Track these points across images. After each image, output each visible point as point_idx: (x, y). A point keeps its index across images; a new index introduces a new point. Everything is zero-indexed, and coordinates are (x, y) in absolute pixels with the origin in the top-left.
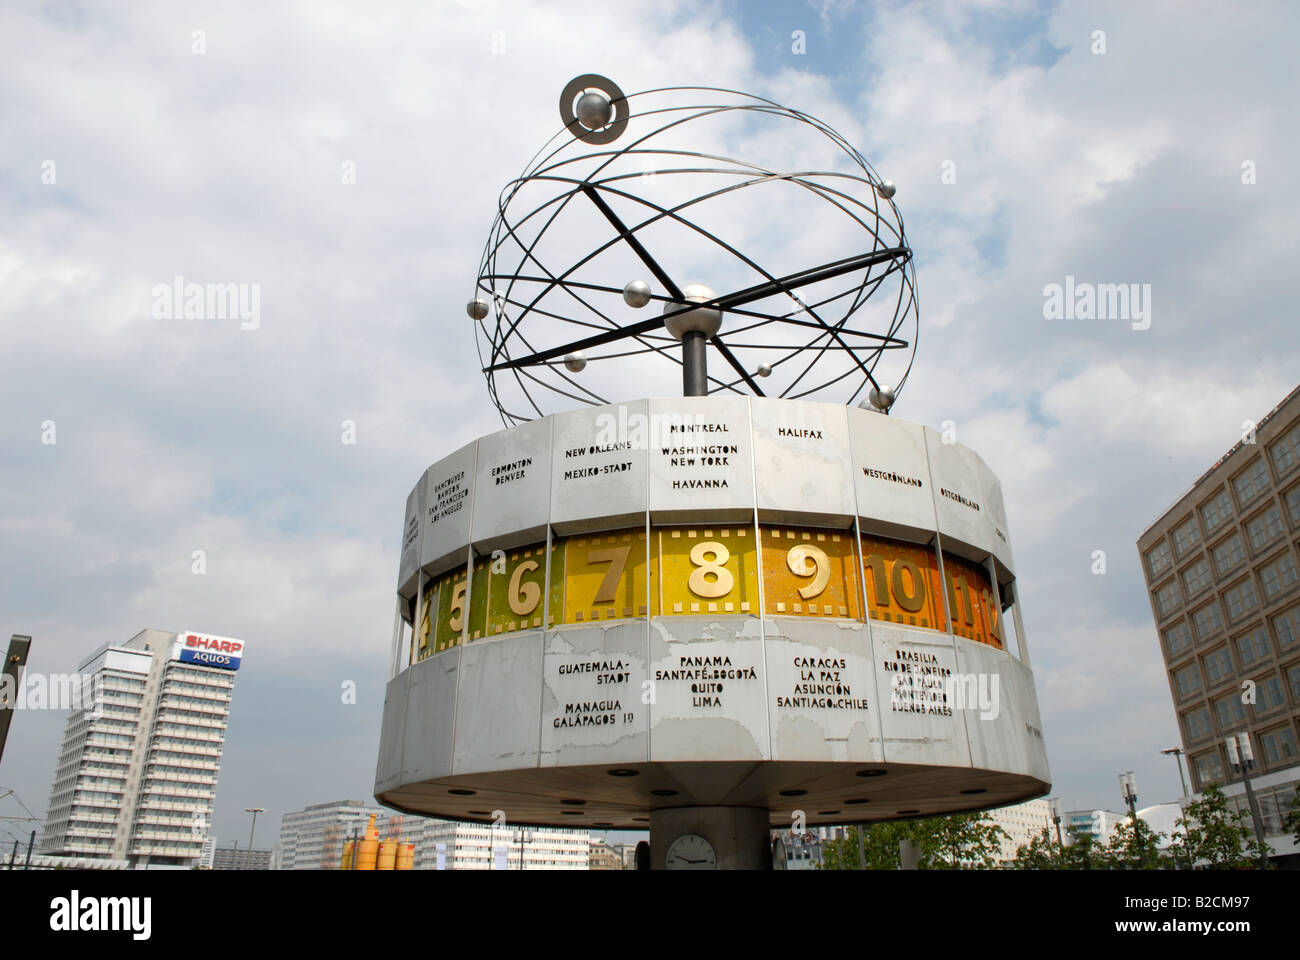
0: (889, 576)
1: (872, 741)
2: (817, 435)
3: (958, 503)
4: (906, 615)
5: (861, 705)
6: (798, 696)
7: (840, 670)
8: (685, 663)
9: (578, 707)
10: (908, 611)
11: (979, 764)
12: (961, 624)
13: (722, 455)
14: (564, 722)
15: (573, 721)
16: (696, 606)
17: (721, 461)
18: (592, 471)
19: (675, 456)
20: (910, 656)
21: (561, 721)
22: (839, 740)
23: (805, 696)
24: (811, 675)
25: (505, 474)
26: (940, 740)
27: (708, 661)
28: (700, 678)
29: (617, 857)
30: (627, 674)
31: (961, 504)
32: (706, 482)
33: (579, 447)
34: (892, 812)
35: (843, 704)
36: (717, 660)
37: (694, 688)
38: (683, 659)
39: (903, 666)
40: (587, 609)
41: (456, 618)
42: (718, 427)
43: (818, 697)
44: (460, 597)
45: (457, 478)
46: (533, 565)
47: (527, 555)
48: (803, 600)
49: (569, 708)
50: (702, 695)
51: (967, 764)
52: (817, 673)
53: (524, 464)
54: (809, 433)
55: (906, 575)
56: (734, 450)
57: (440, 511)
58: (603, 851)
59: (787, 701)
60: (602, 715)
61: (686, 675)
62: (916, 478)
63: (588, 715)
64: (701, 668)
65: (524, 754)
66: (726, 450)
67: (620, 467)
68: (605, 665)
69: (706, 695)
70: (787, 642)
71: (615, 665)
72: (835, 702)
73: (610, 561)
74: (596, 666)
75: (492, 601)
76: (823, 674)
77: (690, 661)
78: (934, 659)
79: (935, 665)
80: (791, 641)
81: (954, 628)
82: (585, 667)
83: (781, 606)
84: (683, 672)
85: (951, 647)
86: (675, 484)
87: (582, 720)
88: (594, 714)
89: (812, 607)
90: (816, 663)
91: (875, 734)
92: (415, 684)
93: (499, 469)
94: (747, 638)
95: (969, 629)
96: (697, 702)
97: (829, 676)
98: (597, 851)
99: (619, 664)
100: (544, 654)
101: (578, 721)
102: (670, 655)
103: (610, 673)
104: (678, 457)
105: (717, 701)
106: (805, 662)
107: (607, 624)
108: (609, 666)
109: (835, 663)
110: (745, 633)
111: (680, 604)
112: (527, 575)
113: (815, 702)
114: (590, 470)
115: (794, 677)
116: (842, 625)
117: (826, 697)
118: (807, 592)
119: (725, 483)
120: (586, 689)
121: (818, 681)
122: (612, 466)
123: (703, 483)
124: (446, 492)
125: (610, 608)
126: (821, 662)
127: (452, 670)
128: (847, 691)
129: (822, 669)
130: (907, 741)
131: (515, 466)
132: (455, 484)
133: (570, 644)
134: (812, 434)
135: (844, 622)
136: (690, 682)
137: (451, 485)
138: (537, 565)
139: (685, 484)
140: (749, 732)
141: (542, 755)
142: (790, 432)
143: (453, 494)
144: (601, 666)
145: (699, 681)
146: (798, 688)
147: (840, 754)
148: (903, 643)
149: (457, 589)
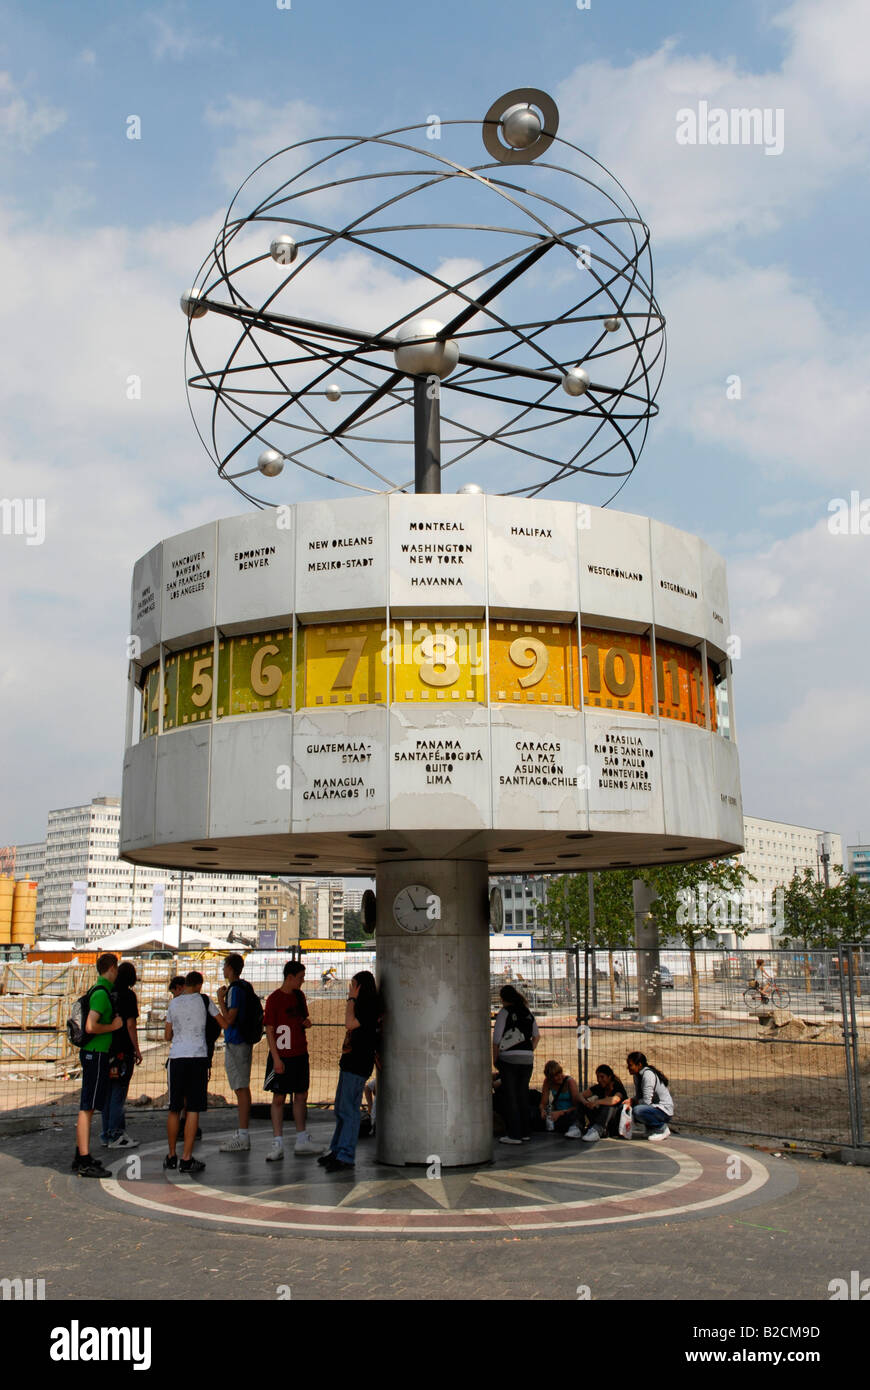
0: (602, 664)
1: (579, 813)
2: (547, 534)
3: (676, 593)
4: (615, 700)
5: (572, 782)
6: (518, 775)
7: (556, 753)
8: (420, 746)
9: (325, 782)
10: (617, 696)
11: (671, 831)
12: (667, 705)
13: (458, 554)
14: (313, 794)
15: (321, 795)
16: (426, 692)
17: (457, 559)
18: (335, 565)
19: (414, 554)
20: (618, 739)
21: (310, 795)
22: (551, 812)
23: (522, 775)
24: (530, 757)
25: (248, 559)
26: (638, 812)
27: (440, 744)
28: (433, 759)
29: (293, 894)
30: (369, 755)
31: (680, 594)
32: (442, 580)
33: (321, 539)
34: (606, 863)
35: (556, 782)
36: (449, 744)
37: (428, 768)
38: (419, 743)
39: (611, 748)
40: (327, 694)
41: (198, 694)
42: (455, 526)
43: (535, 775)
44: (201, 674)
45: (197, 557)
46: (274, 650)
47: (268, 639)
48: (522, 688)
49: (317, 783)
50: (435, 774)
51: (660, 831)
52: (535, 757)
53: (267, 553)
54: (540, 532)
55: (618, 663)
56: (469, 548)
57: (179, 588)
58: (275, 887)
59: (508, 779)
60: (347, 790)
61: (421, 756)
62: (637, 573)
63: (335, 789)
64: (434, 751)
65: (276, 821)
66: (461, 548)
67: (362, 562)
68: (349, 746)
69: (438, 774)
70: (510, 729)
71: (358, 747)
72: (549, 780)
73: (348, 650)
74: (341, 747)
75: (234, 679)
76: (540, 756)
77: (424, 744)
78: (639, 741)
79: (640, 746)
80: (515, 727)
81: (661, 710)
82: (331, 748)
83: (502, 694)
84: (418, 754)
85: (656, 730)
86: (413, 581)
87: (329, 794)
88: (340, 789)
89: (529, 692)
90: (535, 746)
91: (583, 807)
92: (164, 754)
93: (241, 554)
94: (475, 725)
95: (675, 708)
96: (430, 780)
97: (545, 757)
98: (268, 888)
99: (362, 746)
100: (293, 735)
101: (325, 794)
102: (407, 739)
103: (354, 753)
104: (416, 554)
105: (448, 779)
106: (525, 745)
107: (350, 709)
108: (352, 746)
109: (552, 746)
110: (474, 720)
111: (412, 691)
112: (268, 659)
113: (532, 780)
114: (333, 563)
115: (514, 758)
116: (559, 713)
117: (542, 776)
118: (526, 680)
119: (459, 581)
120: (332, 767)
121: (536, 762)
122: (354, 561)
123: (439, 581)
124: (186, 570)
125: (348, 693)
126: (539, 746)
127: (204, 744)
128: (561, 770)
129: (539, 752)
130: (609, 812)
131: (258, 553)
132: (195, 563)
133: (316, 726)
134: (543, 532)
135: (561, 709)
136: (424, 763)
137: (191, 564)
138: (278, 650)
139: (423, 581)
140: (474, 805)
141: (294, 823)
142: (522, 531)
143: (192, 574)
144: (346, 747)
145: (432, 762)
146: (518, 768)
147: (551, 824)
148: (612, 728)
149: (198, 666)
